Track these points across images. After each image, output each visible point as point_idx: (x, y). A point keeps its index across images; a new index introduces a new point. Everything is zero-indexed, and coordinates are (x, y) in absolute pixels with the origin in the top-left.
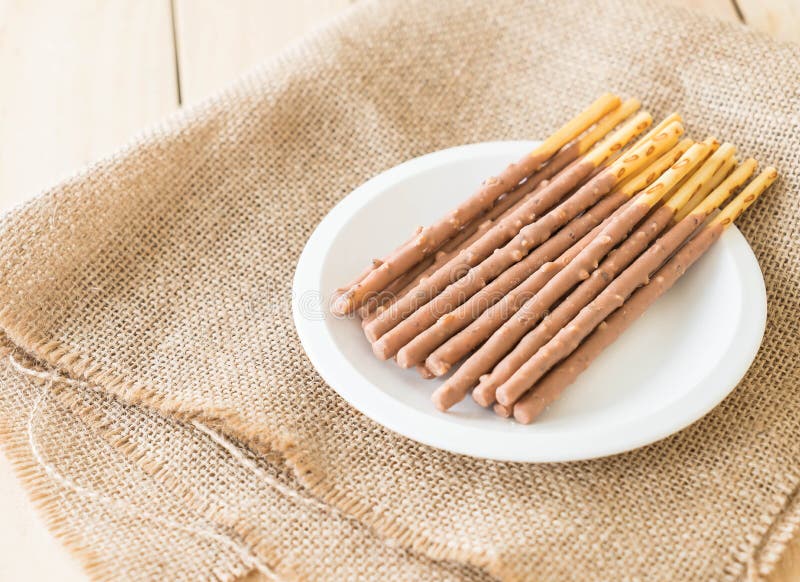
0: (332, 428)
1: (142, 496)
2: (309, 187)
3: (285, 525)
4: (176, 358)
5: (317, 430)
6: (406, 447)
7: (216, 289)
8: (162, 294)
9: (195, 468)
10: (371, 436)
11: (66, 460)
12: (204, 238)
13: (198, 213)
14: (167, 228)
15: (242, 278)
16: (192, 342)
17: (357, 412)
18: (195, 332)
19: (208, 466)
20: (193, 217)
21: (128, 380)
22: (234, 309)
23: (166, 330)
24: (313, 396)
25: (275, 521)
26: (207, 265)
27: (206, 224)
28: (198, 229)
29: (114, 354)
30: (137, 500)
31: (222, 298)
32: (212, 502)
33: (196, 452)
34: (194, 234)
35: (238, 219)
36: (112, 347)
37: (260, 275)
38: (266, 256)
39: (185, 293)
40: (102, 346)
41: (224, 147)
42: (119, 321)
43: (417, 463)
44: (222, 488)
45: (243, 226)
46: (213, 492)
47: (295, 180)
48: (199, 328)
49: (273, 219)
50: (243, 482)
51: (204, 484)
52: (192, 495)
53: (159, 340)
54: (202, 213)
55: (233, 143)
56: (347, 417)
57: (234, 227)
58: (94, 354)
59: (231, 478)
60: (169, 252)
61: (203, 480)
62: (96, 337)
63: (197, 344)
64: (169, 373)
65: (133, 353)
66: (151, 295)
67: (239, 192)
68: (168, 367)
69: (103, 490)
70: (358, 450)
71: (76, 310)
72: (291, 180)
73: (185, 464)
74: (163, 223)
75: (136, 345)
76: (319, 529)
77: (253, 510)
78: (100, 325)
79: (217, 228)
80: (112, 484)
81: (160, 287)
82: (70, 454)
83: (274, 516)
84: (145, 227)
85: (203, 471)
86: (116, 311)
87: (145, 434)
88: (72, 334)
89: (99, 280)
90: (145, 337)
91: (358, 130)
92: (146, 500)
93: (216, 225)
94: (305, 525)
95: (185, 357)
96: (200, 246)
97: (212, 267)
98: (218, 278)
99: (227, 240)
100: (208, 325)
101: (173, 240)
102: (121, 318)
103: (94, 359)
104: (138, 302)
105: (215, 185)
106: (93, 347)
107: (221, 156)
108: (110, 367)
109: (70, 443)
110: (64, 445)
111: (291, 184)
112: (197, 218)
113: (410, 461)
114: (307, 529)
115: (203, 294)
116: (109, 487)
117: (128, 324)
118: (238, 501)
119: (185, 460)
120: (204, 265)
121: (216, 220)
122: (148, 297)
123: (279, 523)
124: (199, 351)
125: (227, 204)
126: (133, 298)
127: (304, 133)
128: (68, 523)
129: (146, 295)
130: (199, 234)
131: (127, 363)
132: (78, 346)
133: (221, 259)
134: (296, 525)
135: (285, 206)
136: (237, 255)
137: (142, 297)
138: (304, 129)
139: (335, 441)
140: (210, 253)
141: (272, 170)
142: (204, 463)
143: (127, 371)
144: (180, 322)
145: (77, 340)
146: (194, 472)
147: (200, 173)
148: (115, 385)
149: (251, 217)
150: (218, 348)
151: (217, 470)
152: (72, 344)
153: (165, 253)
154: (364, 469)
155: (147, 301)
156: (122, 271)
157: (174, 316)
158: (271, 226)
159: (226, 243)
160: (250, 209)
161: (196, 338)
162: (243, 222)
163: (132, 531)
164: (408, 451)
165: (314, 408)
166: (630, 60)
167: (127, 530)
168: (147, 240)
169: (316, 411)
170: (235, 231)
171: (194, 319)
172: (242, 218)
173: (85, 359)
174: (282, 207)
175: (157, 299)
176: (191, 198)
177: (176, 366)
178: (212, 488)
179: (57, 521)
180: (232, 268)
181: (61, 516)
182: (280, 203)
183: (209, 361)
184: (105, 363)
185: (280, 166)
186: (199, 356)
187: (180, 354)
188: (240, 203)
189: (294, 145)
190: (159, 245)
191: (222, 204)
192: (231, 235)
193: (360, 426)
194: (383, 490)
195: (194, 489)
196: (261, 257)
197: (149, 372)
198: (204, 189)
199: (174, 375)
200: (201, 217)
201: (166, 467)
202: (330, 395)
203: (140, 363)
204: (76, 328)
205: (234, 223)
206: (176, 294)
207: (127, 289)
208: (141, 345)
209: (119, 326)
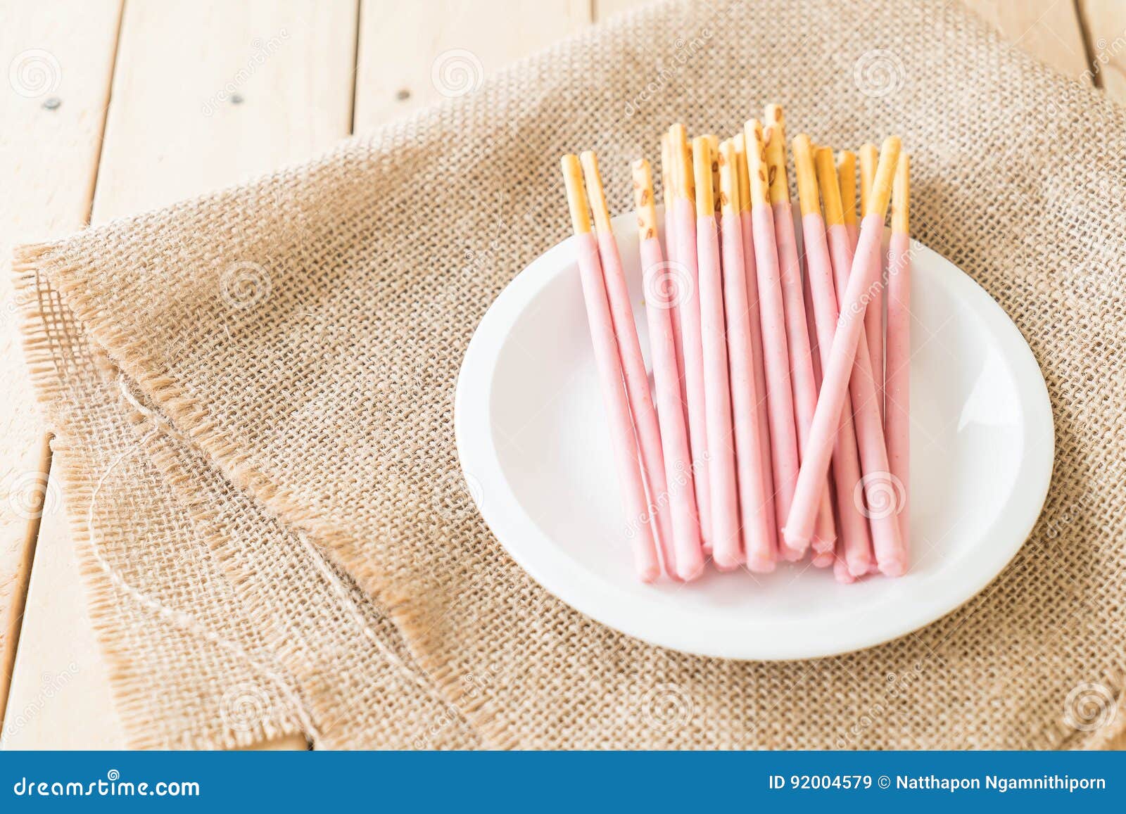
0: (471, 578)
1: (212, 597)
2: (537, 245)
3: (367, 692)
4: (308, 437)
5: (450, 579)
6: (554, 622)
7: (386, 351)
8: (317, 347)
9: (286, 589)
10: (517, 597)
11: (139, 528)
12: (389, 286)
13: (387, 256)
14: (345, 267)
15: (421, 343)
16: (334, 418)
17: (508, 561)
18: (342, 404)
19: (301, 589)
20: (380, 259)
21: (240, 453)
22: (400, 382)
23: (309, 394)
24: (457, 532)
25: (356, 684)
26: (383, 319)
27: (395, 271)
28: (384, 274)
29: (234, 413)
30: (205, 601)
31: (389, 364)
32: (291, 637)
33: (293, 566)
34: (378, 279)
35: (437, 270)
36: (235, 404)
37: (445, 344)
38: (459, 321)
39: (347, 350)
40: (223, 397)
41: (440, 178)
42: (252, 370)
43: (561, 649)
44: (309, 621)
45: (441, 279)
46: (297, 625)
47: (521, 233)
48: (348, 399)
49: (482, 277)
50: (336, 619)
51: (289, 612)
52: (272, 622)
53: (295, 405)
54: (393, 256)
55: (452, 175)
56: (494, 565)
57: (429, 279)
58: (211, 407)
59: (325, 612)
60: (339, 297)
61: (290, 606)
62: (219, 384)
63: (340, 422)
64: (293, 455)
65: (259, 415)
66: (303, 346)
67: (446, 236)
68: (294, 446)
69: (170, 578)
70: (494, 615)
71: (205, 346)
72: (516, 233)
73: (276, 581)
74: (340, 260)
75: (264, 406)
76: (406, 707)
77: (335, 661)
78: (229, 370)
79: (407, 277)
80: (184, 572)
81: (316, 338)
82: (146, 521)
83: (357, 677)
84: (316, 262)
85: (293, 595)
86: (254, 357)
87: (242, 527)
88: (192, 372)
89: (242, 315)
90: (279, 397)
91: (615, 180)
92: (215, 603)
93: (407, 272)
94: (391, 698)
95: (320, 437)
96: (381, 295)
97: (389, 324)
98: (393, 337)
99: (417, 293)
100: (361, 398)
101: (348, 282)
102: (258, 367)
103: (208, 413)
104: (284, 351)
105: (417, 224)
106: (212, 397)
107: (434, 189)
108: (224, 429)
109: (150, 507)
110: (143, 507)
111: (515, 237)
112: (385, 261)
113: (552, 644)
114: (391, 705)
115: (367, 355)
116: (179, 575)
117: (264, 377)
118: (321, 645)
119: (277, 576)
120: (379, 319)
121: (408, 267)
122: (298, 347)
123: (360, 687)
124: (340, 432)
125: (427, 249)
126: (279, 345)
127: (546, 175)
128: (114, 613)
129: (296, 343)
130: (383, 280)
131: (247, 429)
132: (193, 391)
133: (402, 315)
134: (380, 696)
135: (500, 263)
136: (424, 314)
137: (292, 346)
138: (548, 169)
139: (469, 597)
140: (391, 305)
141: (495, 216)
142: (298, 584)
143: (244, 440)
144: (329, 386)
145: (195, 382)
146: (283, 593)
147: (402, 206)
148: (222, 456)
149: (453, 271)
150: (363, 433)
151: (311, 597)
152: (188, 385)
153: (334, 297)
154: (492, 643)
155: (296, 351)
156: (275, 309)
157: (323, 377)
158: (476, 286)
159: (414, 296)
160: (454, 261)
161: (341, 413)
162: (442, 275)
163: (185, 642)
164: (555, 628)
165: (455, 547)
166: (986, 145)
167: (178, 639)
168: (315, 278)
169: (456, 553)
170: (430, 285)
171: (346, 386)
172: (443, 270)
173: (199, 411)
174: (496, 264)
175: (309, 351)
176: (384, 236)
177: (306, 446)
178: (298, 619)
179: (103, 607)
180: (413, 329)
181: (110, 602)
182: (495, 259)
183: (347, 450)
184: (221, 423)
185: (506, 213)
186: (336, 440)
187: (315, 432)
188: (445, 251)
189: (530, 189)
190: (329, 286)
191: (421, 248)
192: (423, 288)
193: (507, 581)
194: (505, 681)
195: (275, 616)
196: (452, 321)
197: (271, 447)
198: (402, 227)
199: (299, 459)
200: (390, 260)
201: (252, 578)
202: (481, 532)
203: (262, 432)
204: (198, 368)
205: (431, 274)
206: (334, 349)
207: (275, 331)
208: (271, 407)
209: (253, 376)
